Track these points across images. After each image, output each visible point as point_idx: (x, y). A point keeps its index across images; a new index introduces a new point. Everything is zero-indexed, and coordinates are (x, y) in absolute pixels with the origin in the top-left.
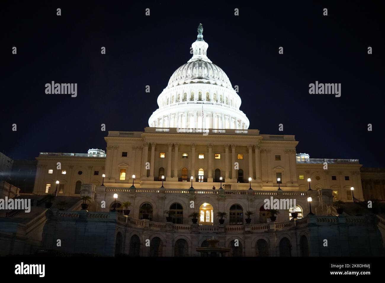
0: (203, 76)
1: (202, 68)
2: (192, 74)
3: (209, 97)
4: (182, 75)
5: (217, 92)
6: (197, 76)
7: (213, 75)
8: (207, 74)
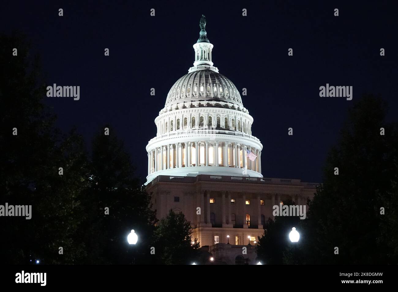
0: (219, 96)
1: (216, 86)
2: (206, 93)
3: (228, 123)
4: (193, 92)
5: (235, 117)
6: (212, 96)
7: (228, 95)
8: (222, 94)
